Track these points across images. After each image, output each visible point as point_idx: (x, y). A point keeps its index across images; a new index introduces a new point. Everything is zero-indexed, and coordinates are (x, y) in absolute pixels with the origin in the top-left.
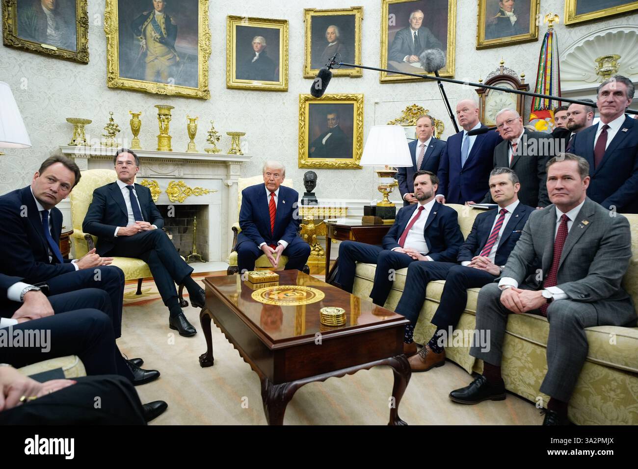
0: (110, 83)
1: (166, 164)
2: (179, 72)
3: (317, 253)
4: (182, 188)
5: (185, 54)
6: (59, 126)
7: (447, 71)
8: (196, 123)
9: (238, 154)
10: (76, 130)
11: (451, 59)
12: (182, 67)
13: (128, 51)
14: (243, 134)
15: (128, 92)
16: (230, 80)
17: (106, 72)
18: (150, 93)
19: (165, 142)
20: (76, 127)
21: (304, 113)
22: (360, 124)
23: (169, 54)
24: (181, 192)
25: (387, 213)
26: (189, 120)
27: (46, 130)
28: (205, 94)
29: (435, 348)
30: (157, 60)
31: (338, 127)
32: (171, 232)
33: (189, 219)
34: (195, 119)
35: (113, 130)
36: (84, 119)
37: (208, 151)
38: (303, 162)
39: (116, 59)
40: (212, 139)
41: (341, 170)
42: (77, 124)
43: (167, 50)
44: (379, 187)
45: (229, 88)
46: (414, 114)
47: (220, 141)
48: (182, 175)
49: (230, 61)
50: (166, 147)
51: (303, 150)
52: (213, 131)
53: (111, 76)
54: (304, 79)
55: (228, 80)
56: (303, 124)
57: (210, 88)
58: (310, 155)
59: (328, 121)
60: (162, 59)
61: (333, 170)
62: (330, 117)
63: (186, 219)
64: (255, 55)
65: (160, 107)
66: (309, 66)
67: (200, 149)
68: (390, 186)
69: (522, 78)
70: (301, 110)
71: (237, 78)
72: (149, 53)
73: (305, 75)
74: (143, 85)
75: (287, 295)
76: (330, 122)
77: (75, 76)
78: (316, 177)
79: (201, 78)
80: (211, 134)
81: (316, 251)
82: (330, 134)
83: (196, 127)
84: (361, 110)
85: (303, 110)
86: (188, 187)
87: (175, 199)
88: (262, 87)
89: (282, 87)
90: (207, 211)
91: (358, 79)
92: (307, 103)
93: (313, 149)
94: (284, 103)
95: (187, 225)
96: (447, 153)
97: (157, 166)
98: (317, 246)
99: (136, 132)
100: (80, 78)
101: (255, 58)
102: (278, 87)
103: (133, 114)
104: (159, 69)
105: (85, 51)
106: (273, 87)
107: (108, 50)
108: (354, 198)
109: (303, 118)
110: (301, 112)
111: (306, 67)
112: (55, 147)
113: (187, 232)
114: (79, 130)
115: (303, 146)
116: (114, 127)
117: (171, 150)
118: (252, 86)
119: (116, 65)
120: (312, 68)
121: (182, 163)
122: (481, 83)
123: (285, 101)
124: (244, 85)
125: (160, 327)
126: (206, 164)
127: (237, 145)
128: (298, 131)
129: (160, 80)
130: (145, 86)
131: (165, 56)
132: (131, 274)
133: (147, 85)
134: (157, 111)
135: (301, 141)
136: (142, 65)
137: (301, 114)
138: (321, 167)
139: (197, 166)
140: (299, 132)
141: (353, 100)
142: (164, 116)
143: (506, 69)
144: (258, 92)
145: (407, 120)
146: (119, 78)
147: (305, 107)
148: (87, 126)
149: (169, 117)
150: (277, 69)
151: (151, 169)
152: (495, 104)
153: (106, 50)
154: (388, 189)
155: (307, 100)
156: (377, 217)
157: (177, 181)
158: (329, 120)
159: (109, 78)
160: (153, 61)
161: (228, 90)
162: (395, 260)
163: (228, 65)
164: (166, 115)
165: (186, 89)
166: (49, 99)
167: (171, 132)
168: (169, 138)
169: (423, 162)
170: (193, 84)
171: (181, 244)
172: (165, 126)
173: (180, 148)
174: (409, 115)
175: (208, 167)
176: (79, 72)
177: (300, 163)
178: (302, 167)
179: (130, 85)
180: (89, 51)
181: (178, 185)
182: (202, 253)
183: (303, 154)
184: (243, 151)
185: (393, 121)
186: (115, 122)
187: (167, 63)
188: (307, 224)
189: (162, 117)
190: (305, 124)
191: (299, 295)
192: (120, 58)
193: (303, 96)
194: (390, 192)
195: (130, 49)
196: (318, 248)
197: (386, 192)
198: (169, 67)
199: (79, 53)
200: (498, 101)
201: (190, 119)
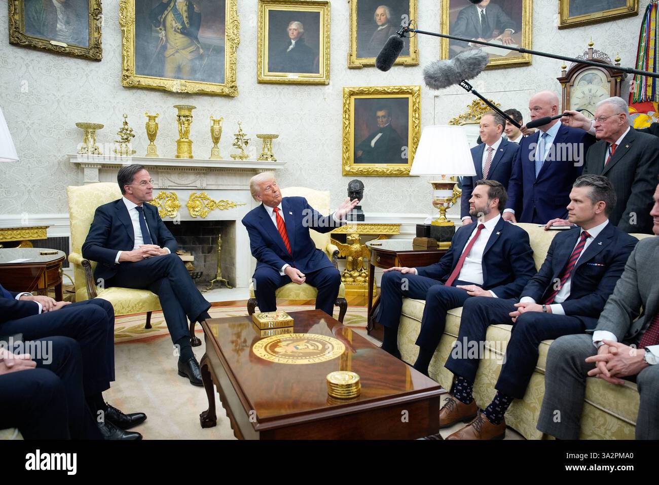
0: (125, 82)
1: (187, 173)
2: (203, 66)
3: (363, 279)
4: (204, 201)
5: (210, 46)
6: (69, 133)
7: (523, 56)
8: (220, 125)
9: (270, 160)
10: (87, 136)
11: (527, 42)
12: (206, 61)
13: (146, 44)
14: (276, 137)
15: (144, 91)
16: (261, 73)
17: (120, 70)
18: (169, 91)
19: (185, 147)
20: (87, 133)
21: (349, 111)
22: (417, 122)
23: (190, 46)
24: (204, 206)
25: (444, 234)
26: (213, 122)
27: (55, 136)
28: (232, 90)
29: (494, 418)
30: (178, 54)
31: (390, 125)
32: (193, 252)
33: (214, 236)
34: (219, 121)
35: (126, 135)
36: (94, 124)
37: (234, 158)
38: (347, 168)
39: (132, 54)
40: (239, 143)
41: (394, 178)
42: (88, 130)
43: (189, 41)
44: (435, 201)
45: (260, 82)
46: (483, 109)
47: (248, 145)
48: (204, 186)
49: (261, 51)
50: (186, 154)
51: (347, 154)
52: (241, 133)
53: (127, 73)
54: (349, 70)
55: (259, 73)
56: (347, 123)
57: (238, 83)
58: (357, 160)
59: (378, 120)
60: (183, 51)
61: (384, 178)
62: (380, 113)
63: (210, 237)
64: (291, 43)
65: (180, 108)
66: (354, 53)
67: (225, 156)
68: (447, 200)
69: (616, 63)
70: (345, 106)
71: (269, 71)
72: (168, 46)
73: (350, 64)
74: (162, 83)
75: (297, 348)
76: (380, 120)
77: (87, 75)
78: (362, 186)
79: (228, 72)
80: (239, 137)
81: (363, 277)
82: (380, 135)
83: (220, 130)
84: (417, 105)
85: (347, 106)
86: (212, 199)
87: (197, 213)
88: (299, 80)
89: (322, 80)
90: (234, 228)
91: (414, 68)
92: (353, 98)
93: (360, 153)
94: (325, 99)
95: (212, 244)
96: (520, 159)
97: (176, 176)
98: (363, 271)
99: (152, 136)
100: (92, 77)
101: (291, 47)
102: (317, 80)
103: (149, 116)
104: (180, 63)
105: (97, 46)
106: (311, 80)
107: (123, 45)
108: (410, 212)
109: (347, 116)
110: (345, 109)
111: (351, 55)
112: (64, 156)
113: (213, 251)
114: (89, 136)
115: (347, 150)
116: (128, 132)
117: (191, 157)
118: (287, 79)
119: (132, 61)
120: (359, 56)
121: (205, 171)
122: (565, 70)
123: (325, 97)
124: (278, 78)
125: (163, 372)
126: (233, 172)
127: (268, 149)
128: (341, 132)
129: (180, 76)
130: (164, 83)
131: (187, 48)
132: (133, 307)
133: (166, 82)
134: (176, 111)
135: (345, 143)
136: (161, 60)
137: (345, 112)
138: (368, 174)
139: (222, 175)
140: (343, 132)
141: (408, 93)
142: (184, 118)
143: (596, 52)
144: (294, 86)
145: (474, 116)
146: (135, 75)
147: (349, 103)
148: (98, 131)
149: (190, 118)
150: (317, 59)
151: (170, 179)
152: (582, 95)
153: (121, 44)
154: (445, 205)
155: (352, 95)
156: (432, 239)
157: (199, 193)
158: (379, 117)
159: (124, 76)
160: (173, 55)
161: (260, 85)
162: (448, 299)
163: (259, 56)
164: (187, 116)
165: (210, 86)
166: (58, 101)
167: (192, 136)
168: (190, 143)
169: (491, 169)
170: (219, 79)
171: (205, 266)
172: (185, 129)
173: (202, 154)
174: (476, 110)
175: (235, 176)
176: (91, 70)
177: (344, 170)
178: (347, 174)
179: (147, 83)
180: (103, 46)
181: (200, 197)
182: (228, 277)
183: (348, 158)
184: (275, 157)
185: (457, 117)
186: (129, 126)
187: (190, 57)
188: (352, 244)
189: (182, 118)
190: (349, 123)
191: (313, 348)
192: (136, 54)
193: (347, 90)
194: (448, 208)
195: (148, 43)
196: (365, 273)
197: (443, 208)
198: (192, 60)
199: (91, 49)
200: (587, 92)
201: (214, 120)
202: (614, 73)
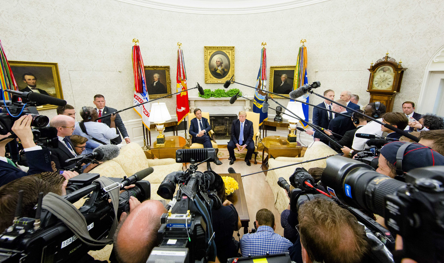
1: (221, 101)
48: (227, 105)
122: (372, 65)
143: (389, 58)
202: (396, 69)
